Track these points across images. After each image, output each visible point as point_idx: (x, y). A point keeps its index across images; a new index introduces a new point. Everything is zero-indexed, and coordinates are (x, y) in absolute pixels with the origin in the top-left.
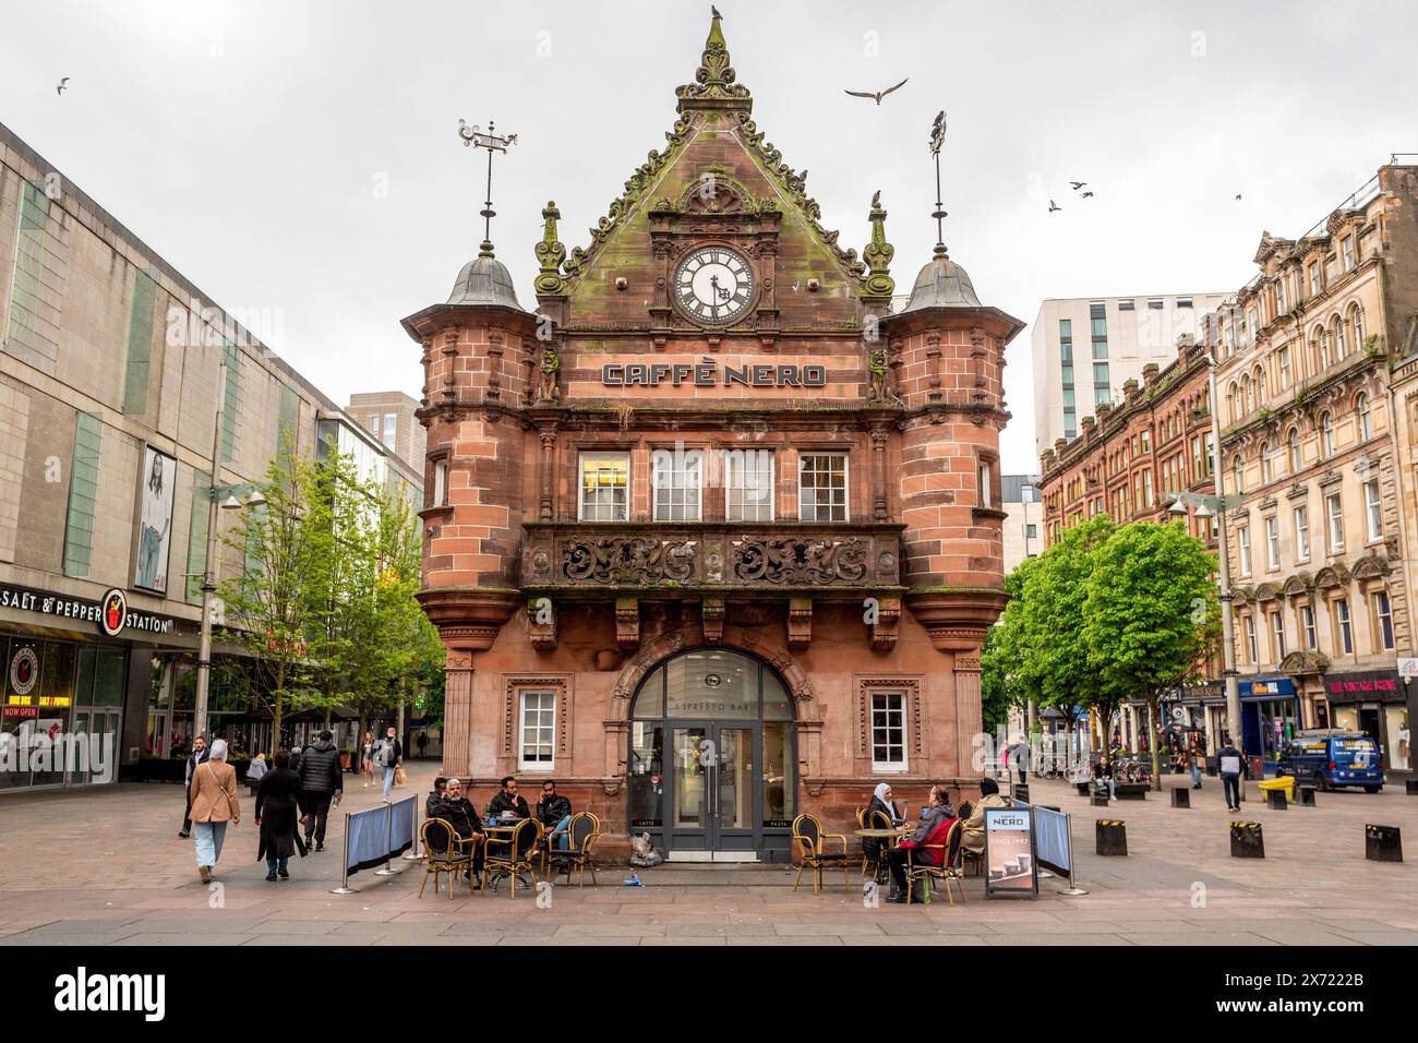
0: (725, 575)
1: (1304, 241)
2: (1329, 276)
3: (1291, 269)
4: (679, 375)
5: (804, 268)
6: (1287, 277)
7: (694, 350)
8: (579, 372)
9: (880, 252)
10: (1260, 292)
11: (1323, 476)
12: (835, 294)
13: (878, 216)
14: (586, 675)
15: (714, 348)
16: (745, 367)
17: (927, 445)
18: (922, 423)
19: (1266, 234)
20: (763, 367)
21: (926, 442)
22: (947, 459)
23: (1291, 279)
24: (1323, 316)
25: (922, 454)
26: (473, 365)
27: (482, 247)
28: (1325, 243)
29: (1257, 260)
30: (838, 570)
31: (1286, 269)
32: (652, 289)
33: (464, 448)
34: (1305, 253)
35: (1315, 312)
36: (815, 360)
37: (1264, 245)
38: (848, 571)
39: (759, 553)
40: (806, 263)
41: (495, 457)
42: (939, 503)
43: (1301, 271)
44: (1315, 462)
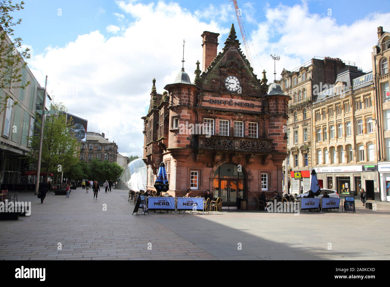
0: (238, 148)
1: (293, 72)
2: (299, 81)
3: (289, 78)
4: (225, 103)
5: (250, 82)
6: (288, 80)
7: (228, 98)
8: (204, 100)
9: (265, 80)
10: (281, 82)
11: (294, 126)
12: (256, 88)
13: (264, 73)
14: (205, 168)
15: (232, 97)
16: (239, 103)
17: (275, 123)
18: (274, 118)
19: (284, 69)
20: (243, 103)
21: (275, 122)
22: (279, 126)
23: (289, 80)
24: (297, 90)
25: (274, 124)
26: (185, 97)
27: (182, 69)
28: (298, 74)
29: (281, 75)
30: (260, 148)
31: (288, 78)
32: (220, 83)
33: (183, 116)
34: (293, 75)
35: (295, 89)
36: (252, 102)
37: (283, 72)
38: (262, 149)
39: (245, 143)
40: (251, 81)
41: (189, 118)
42: (278, 135)
43: (292, 79)
44: (292, 123)
